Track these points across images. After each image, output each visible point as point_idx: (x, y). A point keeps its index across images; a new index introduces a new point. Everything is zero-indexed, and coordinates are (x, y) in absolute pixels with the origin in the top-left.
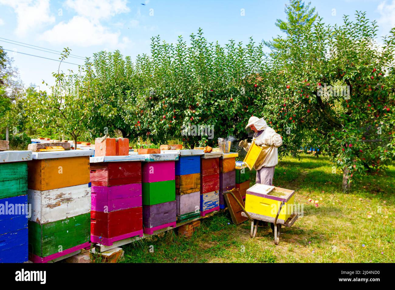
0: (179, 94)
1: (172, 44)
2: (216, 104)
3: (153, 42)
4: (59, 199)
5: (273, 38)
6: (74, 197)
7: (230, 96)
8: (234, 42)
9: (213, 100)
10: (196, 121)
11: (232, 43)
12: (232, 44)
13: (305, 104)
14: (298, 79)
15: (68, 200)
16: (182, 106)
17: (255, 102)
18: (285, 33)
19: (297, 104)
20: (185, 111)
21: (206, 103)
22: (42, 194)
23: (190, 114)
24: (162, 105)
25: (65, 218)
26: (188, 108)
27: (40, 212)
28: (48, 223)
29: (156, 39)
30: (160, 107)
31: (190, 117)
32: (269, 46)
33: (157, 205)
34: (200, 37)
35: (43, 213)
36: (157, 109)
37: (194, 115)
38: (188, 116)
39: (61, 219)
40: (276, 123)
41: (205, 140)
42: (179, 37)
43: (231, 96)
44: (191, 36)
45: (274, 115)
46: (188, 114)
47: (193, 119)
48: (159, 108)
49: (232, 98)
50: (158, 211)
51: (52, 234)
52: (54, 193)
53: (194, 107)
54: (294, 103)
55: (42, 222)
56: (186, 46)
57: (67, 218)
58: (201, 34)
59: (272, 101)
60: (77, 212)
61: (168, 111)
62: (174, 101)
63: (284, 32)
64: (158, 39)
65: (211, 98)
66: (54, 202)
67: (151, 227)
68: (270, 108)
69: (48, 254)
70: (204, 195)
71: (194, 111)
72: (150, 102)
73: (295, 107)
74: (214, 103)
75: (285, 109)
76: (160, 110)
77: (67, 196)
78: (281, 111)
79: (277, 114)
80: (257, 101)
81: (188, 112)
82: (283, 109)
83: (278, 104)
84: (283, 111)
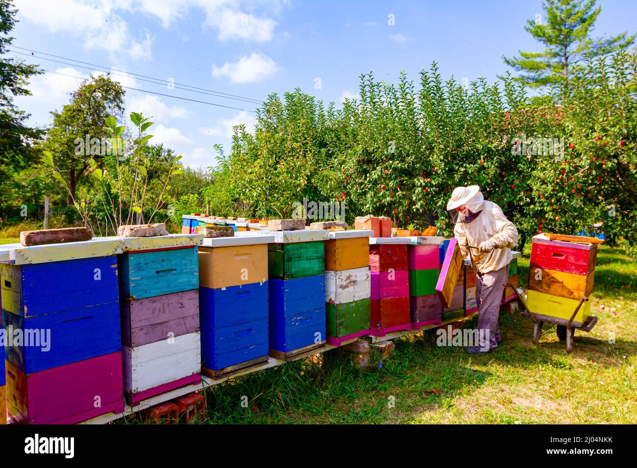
0: (408, 155)
1: (393, 85)
2: (462, 169)
3: (362, 82)
4: (348, 281)
5: (519, 51)
6: (358, 279)
7: (480, 158)
8: (485, 81)
9: (457, 164)
10: (432, 194)
11: (482, 82)
12: (483, 84)
13: (596, 170)
14: (588, 135)
15: (354, 282)
16: (410, 173)
17: (520, 167)
18: (542, 42)
19: (582, 170)
20: (415, 180)
21: (447, 169)
22: (337, 275)
23: (424, 184)
24: (381, 171)
25: (352, 301)
26: (419, 175)
27: (334, 293)
28: (341, 304)
29: (367, 77)
30: (379, 173)
31: (424, 188)
32: (514, 66)
33: (423, 297)
34: (434, 74)
35: (337, 294)
36: (375, 176)
37: (429, 185)
38: (421, 186)
39: (350, 301)
40: (551, 196)
41: (444, 219)
42: (401, 73)
43: (482, 158)
44: (422, 73)
45: (547, 186)
46: (421, 183)
47: (427, 191)
48: (378, 175)
49: (482, 161)
50: (424, 303)
51: (344, 316)
52: (345, 274)
53: (427, 174)
54: (577, 169)
55: (337, 303)
56: (413, 87)
57: (354, 302)
58: (436, 70)
59: (544, 165)
60: (360, 296)
61: (390, 179)
62: (400, 165)
63: (541, 40)
64: (370, 76)
65: (453, 162)
66: (344, 283)
67: (418, 322)
68: (542, 175)
69: (341, 335)
70: (468, 290)
71: (428, 180)
72: (361, 167)
73: (580, 174)
74: (458, 169)
75: (564, 177)
76: (380, 177)
77: (353, 278)
78: (558, 181)
79: (553, 184)
80: (523, 166)
81: (420, 181)
82: (562, 177)
83: (555, 171)
84: (561, 180)
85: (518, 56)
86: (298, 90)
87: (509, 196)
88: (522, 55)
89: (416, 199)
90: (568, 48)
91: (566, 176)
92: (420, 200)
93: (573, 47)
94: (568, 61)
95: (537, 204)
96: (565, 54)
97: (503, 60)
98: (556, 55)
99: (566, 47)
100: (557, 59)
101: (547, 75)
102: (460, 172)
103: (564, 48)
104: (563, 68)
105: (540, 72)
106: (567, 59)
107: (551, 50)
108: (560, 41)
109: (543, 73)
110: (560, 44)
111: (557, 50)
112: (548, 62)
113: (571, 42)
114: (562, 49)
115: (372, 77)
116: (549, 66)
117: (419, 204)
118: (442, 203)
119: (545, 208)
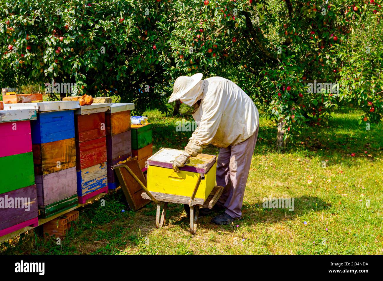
0: (35, 8)
2: (97, 26)
7: (120, 14)
9: (93, 20)
10: (66, 55)
13: (230, 30)
16: (40, 29)
17: (159, 25)
19: (218, 30)
20: (46, 38)
21: (81, 25)
23: (55, 43)
24: (4, 28)
26: (51, 33)
30: (2, 31)
31: (56, 48)
37: (61, 44)
38: (52, 46)
40: (189, 57)
41: (81, 84)
45: (186, 46)
46: (52, 43)
47: (59, 51)
49: (122, 18)
53: (61, 32)
54: (214, 27)
59: (182, 24)
61: (16, 37)
62: (25, 20)
65: (88, 18)
68: (181, 34)
70: (83, 172)
71: (61, 38)
73: (216, 33)
74: (94, 26)
75: (202, 36)
78: (196, 40)
79: (191, 44)
80: (161, 24)
81: (51, 40)
82: (200, 37)
83: (192, 29)
84: (199, 39)
87: (152, 57)
89: (48, 61)
91: (203, 35)
92: (52, 62)
95: (177, 65)
102: (95, 29)
117: (51, 67)
118: (78, 65)
119: (185, 69)
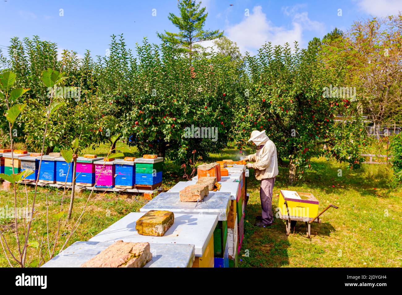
3: (114, 41)
5: (165, 31)
18: (178, 27)
29: (118, 38)
31: (171, 124)
46: (170, 122)
85: (164, 33)
86: (37, 37)
88: (167, 33)
90: (191, 33)
93: (194, 33)
94: (192, 41)
96: (190, 37)
97: (157, 35)
98: (185, 36)
99: (190, 33)
100: (185, 39)
101: (181, 47)
103: (189, 33)
104: (189, 45)
105: (177, 45)
106: (191, 39)
107: (183, 33)
108: (187, 28)
109: (178, 46)
110: (187, 30)
111: (186, 34)
112: (181, 40)
113: (192, 30)
114: (188, 33)
115: (122, 38)
116: (181, 42)
